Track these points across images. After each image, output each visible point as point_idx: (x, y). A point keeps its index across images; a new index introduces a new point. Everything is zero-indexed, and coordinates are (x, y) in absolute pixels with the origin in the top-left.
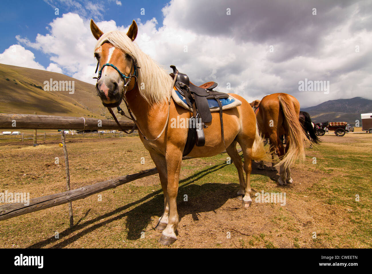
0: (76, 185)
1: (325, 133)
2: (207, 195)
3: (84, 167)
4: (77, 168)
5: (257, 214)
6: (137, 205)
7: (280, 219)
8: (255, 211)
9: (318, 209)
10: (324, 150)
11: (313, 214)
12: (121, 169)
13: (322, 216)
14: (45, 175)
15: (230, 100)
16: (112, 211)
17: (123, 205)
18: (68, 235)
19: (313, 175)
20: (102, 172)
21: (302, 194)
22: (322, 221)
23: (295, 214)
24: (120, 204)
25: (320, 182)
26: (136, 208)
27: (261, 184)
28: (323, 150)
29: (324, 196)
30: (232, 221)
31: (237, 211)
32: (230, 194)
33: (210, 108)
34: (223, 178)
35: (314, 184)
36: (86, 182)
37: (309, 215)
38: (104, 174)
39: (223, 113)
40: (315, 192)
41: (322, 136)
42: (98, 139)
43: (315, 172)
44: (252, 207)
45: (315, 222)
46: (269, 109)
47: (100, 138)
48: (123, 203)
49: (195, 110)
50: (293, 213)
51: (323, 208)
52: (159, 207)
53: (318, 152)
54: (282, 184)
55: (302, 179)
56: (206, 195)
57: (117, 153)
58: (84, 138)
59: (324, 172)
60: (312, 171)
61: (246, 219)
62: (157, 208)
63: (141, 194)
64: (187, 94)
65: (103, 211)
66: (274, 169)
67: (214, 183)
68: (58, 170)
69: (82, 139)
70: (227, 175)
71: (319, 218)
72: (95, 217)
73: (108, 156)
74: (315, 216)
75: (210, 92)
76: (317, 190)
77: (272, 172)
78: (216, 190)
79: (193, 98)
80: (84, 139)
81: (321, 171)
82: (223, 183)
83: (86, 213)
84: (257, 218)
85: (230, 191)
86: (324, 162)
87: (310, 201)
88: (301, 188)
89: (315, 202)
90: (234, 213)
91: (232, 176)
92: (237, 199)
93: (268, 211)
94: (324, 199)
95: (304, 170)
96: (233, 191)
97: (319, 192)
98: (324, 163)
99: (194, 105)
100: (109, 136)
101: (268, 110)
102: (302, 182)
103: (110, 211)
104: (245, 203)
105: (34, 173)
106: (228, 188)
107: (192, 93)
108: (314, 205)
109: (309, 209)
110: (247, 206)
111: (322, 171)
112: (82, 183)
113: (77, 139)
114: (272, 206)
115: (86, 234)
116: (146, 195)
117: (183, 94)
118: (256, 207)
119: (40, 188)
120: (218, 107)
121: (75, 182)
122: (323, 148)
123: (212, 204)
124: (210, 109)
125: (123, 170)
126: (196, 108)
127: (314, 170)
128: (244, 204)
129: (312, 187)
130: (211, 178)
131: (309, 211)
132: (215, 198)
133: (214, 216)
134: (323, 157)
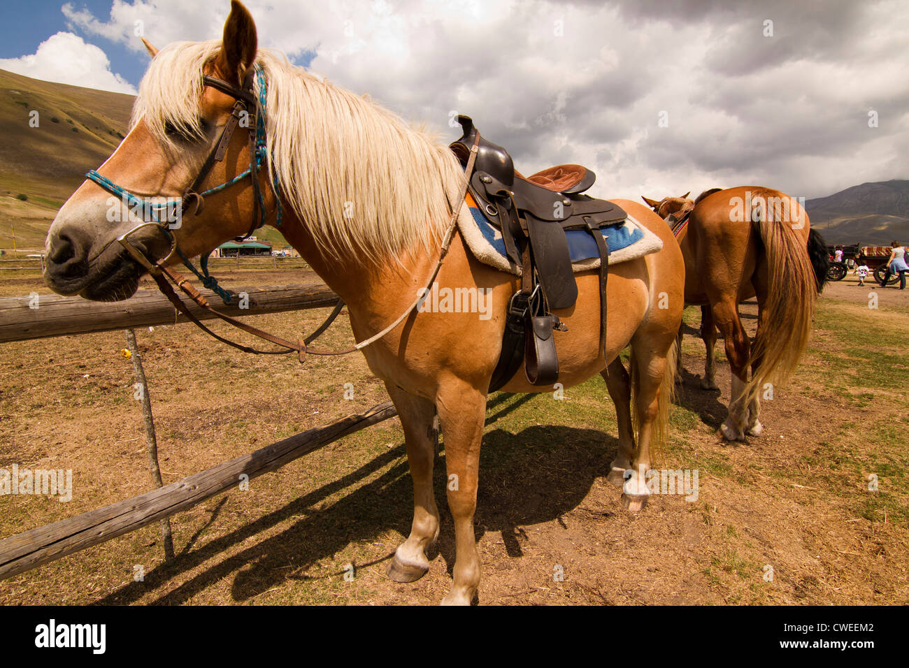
0: (199, 418)
1: (848, 273)
2: (530, 464)
3: (227, 357)
4: (213, 359)
5: (661, 540)
6: (346, 492)
7: (728, 570)
8: (658, 526)
9: (833, 533)
10: (845, 329)
11: (821, 549)
12: (317, 367)
13: (846, 556)
14: (133, 378)
15: (631, 232)
16: (281, 507)
17: (310, 490)
18: (157, 586)
19: (818, 411)
20: (270, 376)
21: (789, 477)
22: (848, 578)
23: (770, 547)
24: (301, 486)
25: (839, 437)
26: (342, 501)
27: (675, 434)
28: (842, 327)
29: (852, 490)
30: (593, 558)
31: (606, 523)
32: (590, 464)
33: (572, 261)
34: (574, 411)
35: (820, 444)
36: (227, 408)
37: (810, 550)
38: (273, 383)
39: (609, 275)
40: (827, 472)
41: (839, 282)
42: (272, 272)
43: (822, 399)
44: (649, 512)
45: (828, 579)
46: (719, 232)
47: (277, 270)
48: (311, 481)
49: (530, 270)
50: (765, 545)
51: (849, 529)
52: (400, 502)
53: (829, 332)
54: (732, 437)
55: (786, 421)
56: (527, 465)
57: (313, 316)
58: (238, 269)
59: (848, 400)
60: (815, 396)
61: (632, 552)
62: (396, 504)
63: (358, 453)
64: (508, 220)
65: (258, 506)
66: (709, 384)
67: (547, 427)
68: (165, 365)
69: (233, 271)
70: (584, 401)
71: (840, 567)
72: (235, 525)
73: (289, 326)
74: (827, 555)
75: (573, 202)
76: (832, 468)
77: (704, 392)
78: (555, 448)
79: (525, 232)
80: (239, 271)
81: (838, 398)
82: (573, 426)
83: (214, 509)
84: (663, 554)
85: (590, 456)
86: (848, 368)
87: (812, 504)
88: (785, 453)
89: (827, 508)
90: (601, 529)
91: (597, 404)
92: (609, 483)
93: (693, 532)
94: (852, 501)
95: (793, 391)
96: (599, 456)
97: (836, 472)
98: (848, 372)
99: (526, 255)
100: (298, 265)
101: (717, 237)
102: (788, 433)
103: (273, 509)
104: (630, 501)
105: (108, 372)
106: (584, 443)
107: (522, 213)
108: (823, 517)
109: (810, 533)
110: (634, 507)
111: (843, 399)
112: (217, 411)
113: (223, 271)
114: (705, 518)
115: (203, 589)
116: (372, 458)
117: (494, 220)
118: (661, 514)
119: (115, 421)
120: (598, 258)
121: (201, 409)
122: (844, 323)
123: (541, 495)
124: (573, 265)
125: (323, 370)
126: (533, 264)
127: (820, 394)
128: (627, 501)
129: (816, 452)
130: (541, 409)
131: (809, 539)
132: (549, 473)
133: (544, 536)
134: (843, 351)
